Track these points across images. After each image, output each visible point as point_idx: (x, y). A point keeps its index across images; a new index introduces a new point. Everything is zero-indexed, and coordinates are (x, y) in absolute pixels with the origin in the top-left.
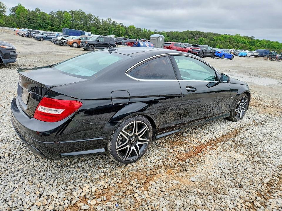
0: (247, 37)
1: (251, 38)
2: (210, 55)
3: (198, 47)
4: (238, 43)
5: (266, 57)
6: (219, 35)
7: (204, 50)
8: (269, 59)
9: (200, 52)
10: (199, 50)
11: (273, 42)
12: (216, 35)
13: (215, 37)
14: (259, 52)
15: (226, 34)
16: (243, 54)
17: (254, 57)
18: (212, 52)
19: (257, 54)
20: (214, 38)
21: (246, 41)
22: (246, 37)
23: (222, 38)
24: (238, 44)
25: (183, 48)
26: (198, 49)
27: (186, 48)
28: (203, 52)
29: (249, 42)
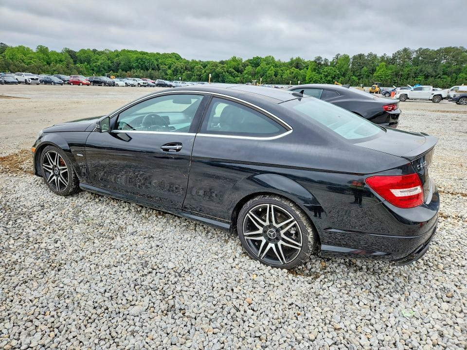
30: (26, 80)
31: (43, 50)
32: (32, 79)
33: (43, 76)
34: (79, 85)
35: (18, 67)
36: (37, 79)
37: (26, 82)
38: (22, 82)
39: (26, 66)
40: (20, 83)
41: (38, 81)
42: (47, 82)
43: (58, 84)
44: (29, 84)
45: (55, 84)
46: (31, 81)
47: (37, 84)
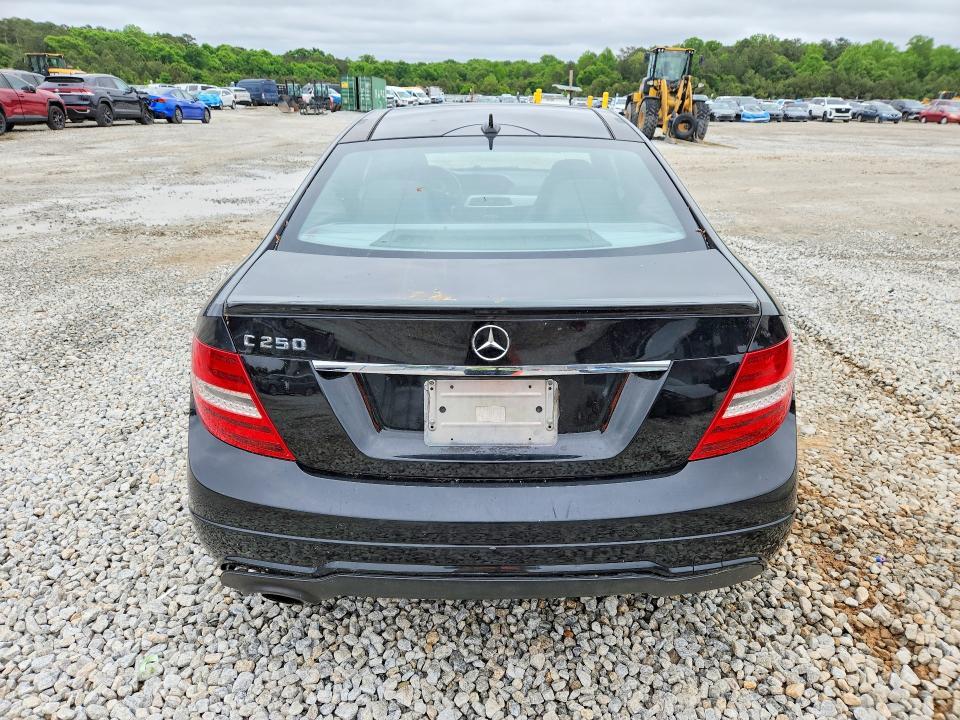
0: (167, 36)
1: (181, 40)
2: (136, 110)
3: (81, 85)
4: (147, 58)
5: (285, 103)
6: (63, 31)
7: (108, 96)
8: (292, 109)
9: (95, 103)
10: (89, 94)
11: (253, 54)
12: (48, 28)
13: (48, 39)
14: (248, 89)
15: (89, 27)
16: (213, 101)
17: (243, 106)
18: (136, 99)
19: (246, 96)
20: (45, 40)
21: (172, 51)
22: (164, 36)
23: (79, 42)
24: (150, 64)
25: (22, 92)
26: (84, 94)
27: (34, 92)
28: (107, 103)
29: (182, 54)
30: (825, 114)
31: (921, 47)
32: (838, 111)
33: (863, 106)
34: (939, 123)
35: (855, 85)
36: (847, 111)
37: (825, 118)
38: (819, 117)
39: (872, 83)
40: (814, 118)
41: (849, 114)
42: (866, 117)
43: (889, 120)
44: (830, 121)
45: (881, 120)
46: (834, 114)
47: (845, 121)
